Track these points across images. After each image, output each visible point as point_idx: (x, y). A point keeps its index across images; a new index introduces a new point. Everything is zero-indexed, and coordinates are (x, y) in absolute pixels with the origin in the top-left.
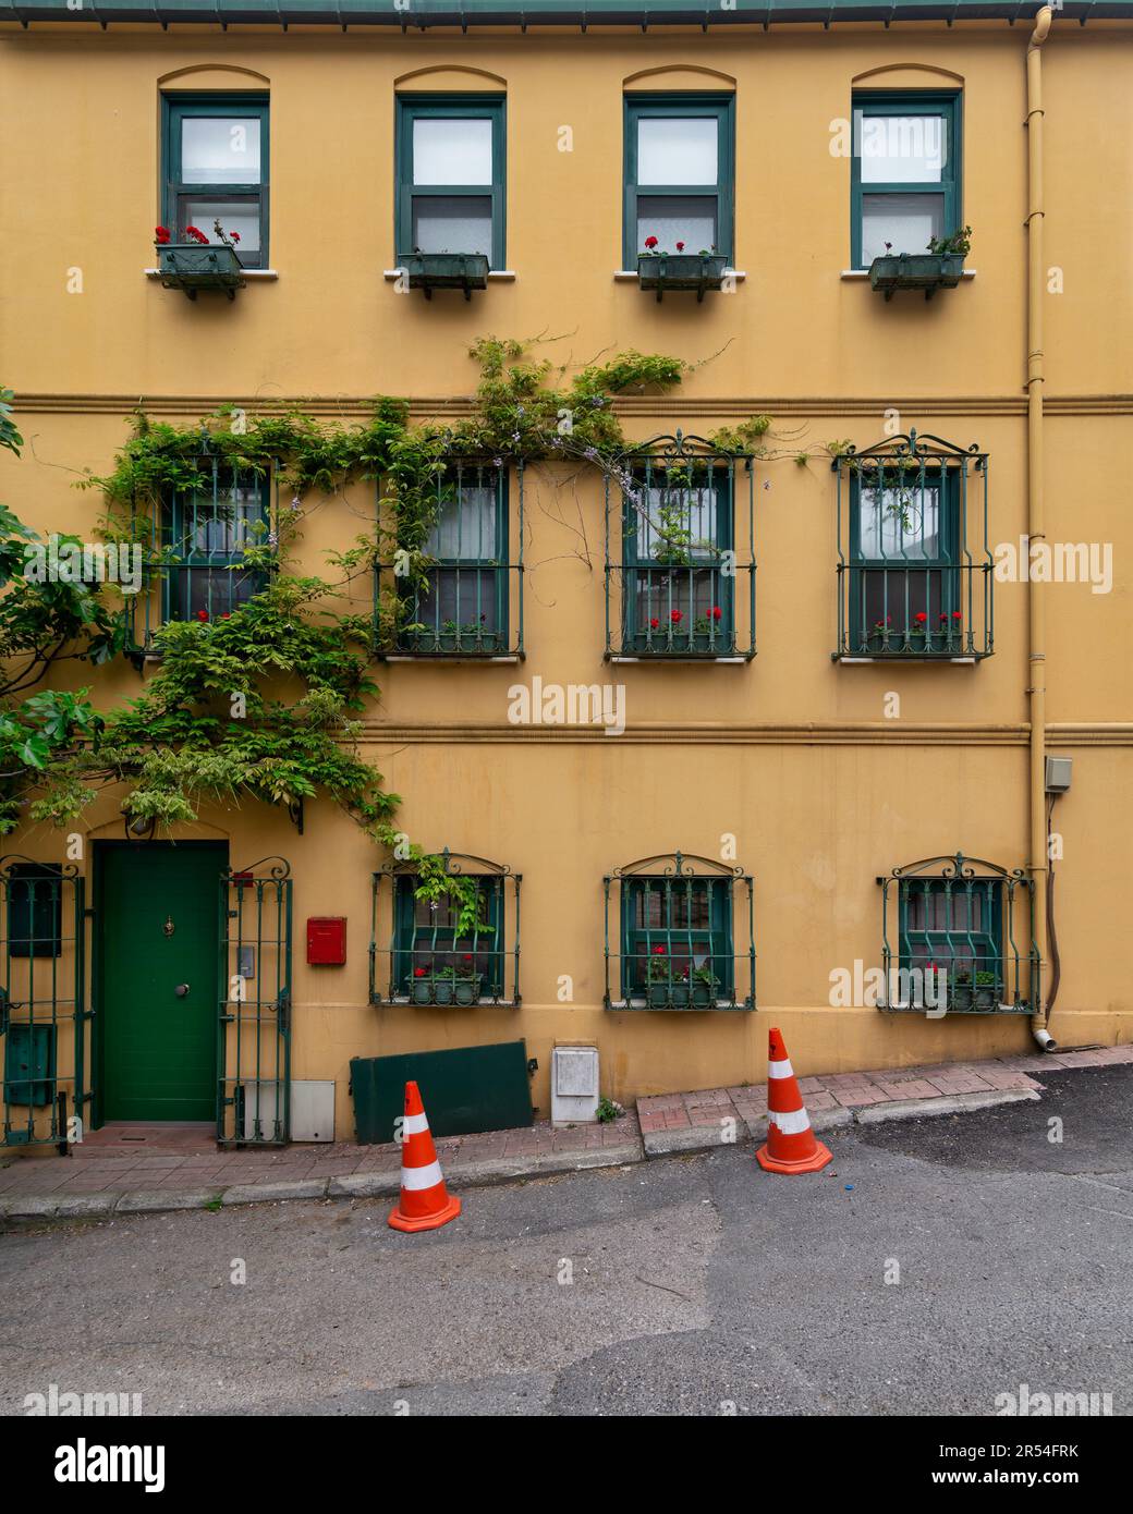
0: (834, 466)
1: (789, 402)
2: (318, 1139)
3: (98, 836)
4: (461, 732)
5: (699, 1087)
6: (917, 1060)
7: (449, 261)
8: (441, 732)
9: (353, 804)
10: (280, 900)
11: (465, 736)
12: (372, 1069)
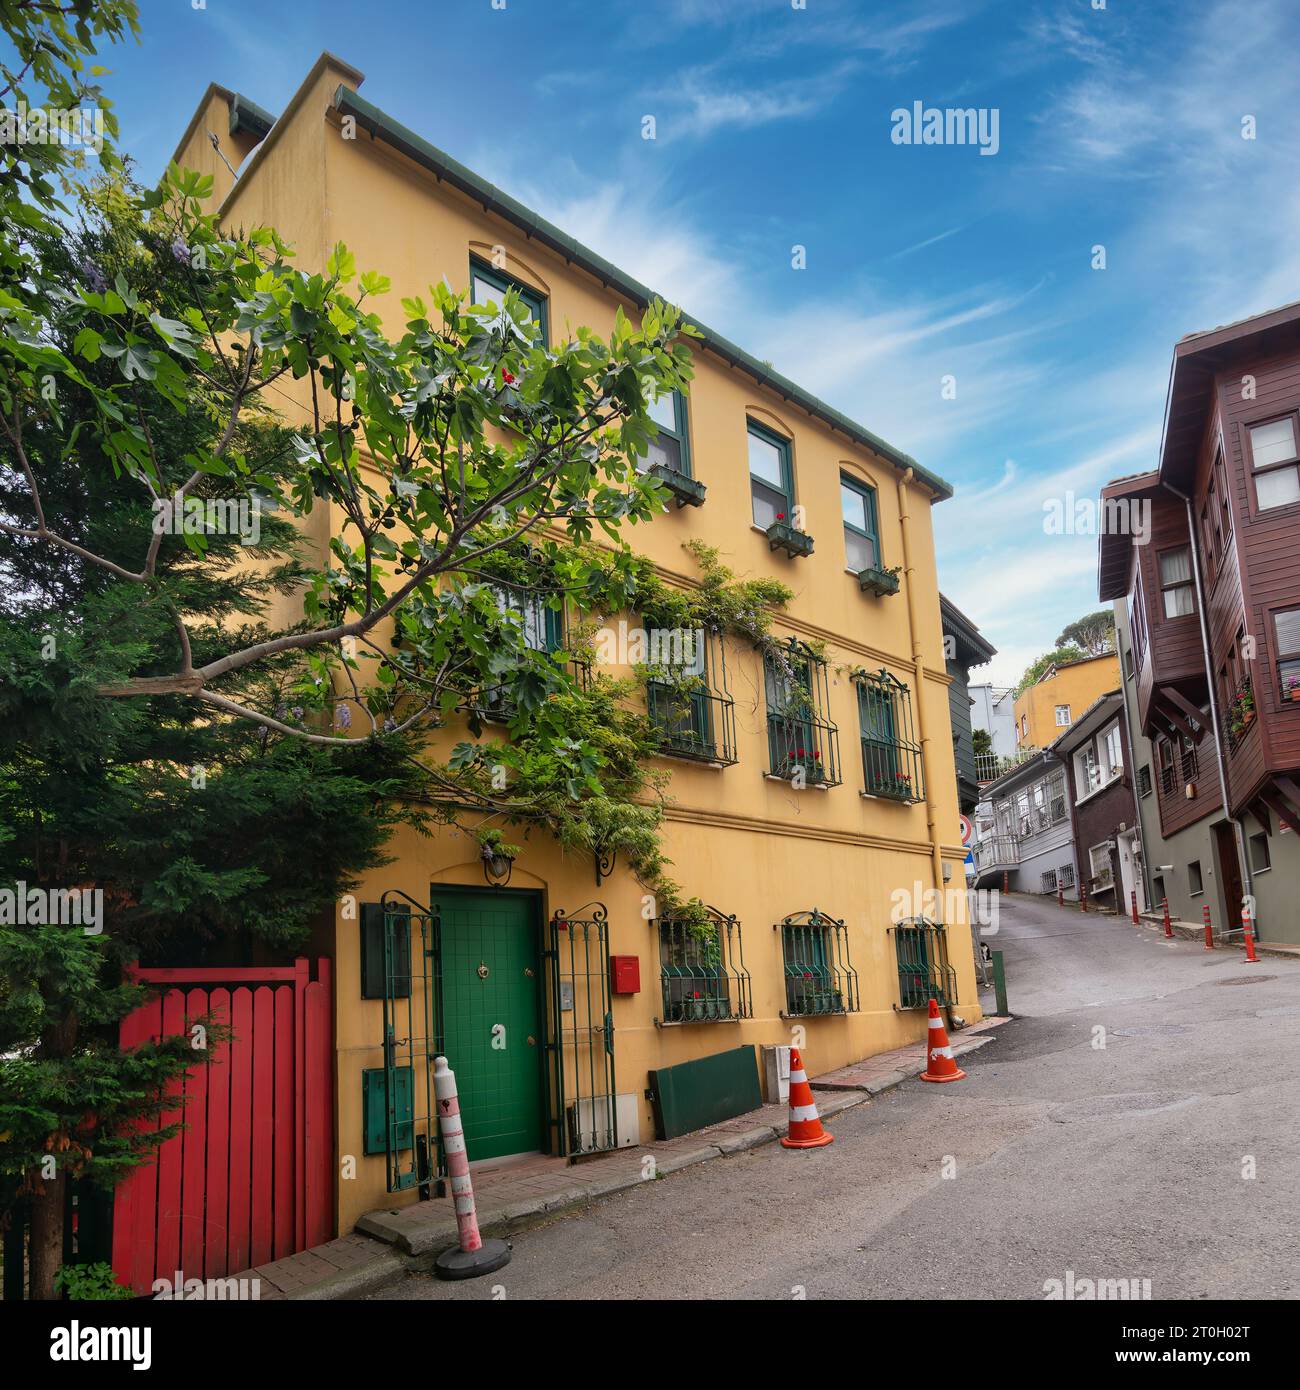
0: (851, 678)
1: (833, 635)
2: (631, 1144)
3: (437, 880)
4: (696, 815)
5: (829, 1070)
6: (912, 1041)
7: (688, 483)
8: (685, 814)
9: (635, 865)
10: (601, 940)
11: (698, 819)
12: (671, 1076)
